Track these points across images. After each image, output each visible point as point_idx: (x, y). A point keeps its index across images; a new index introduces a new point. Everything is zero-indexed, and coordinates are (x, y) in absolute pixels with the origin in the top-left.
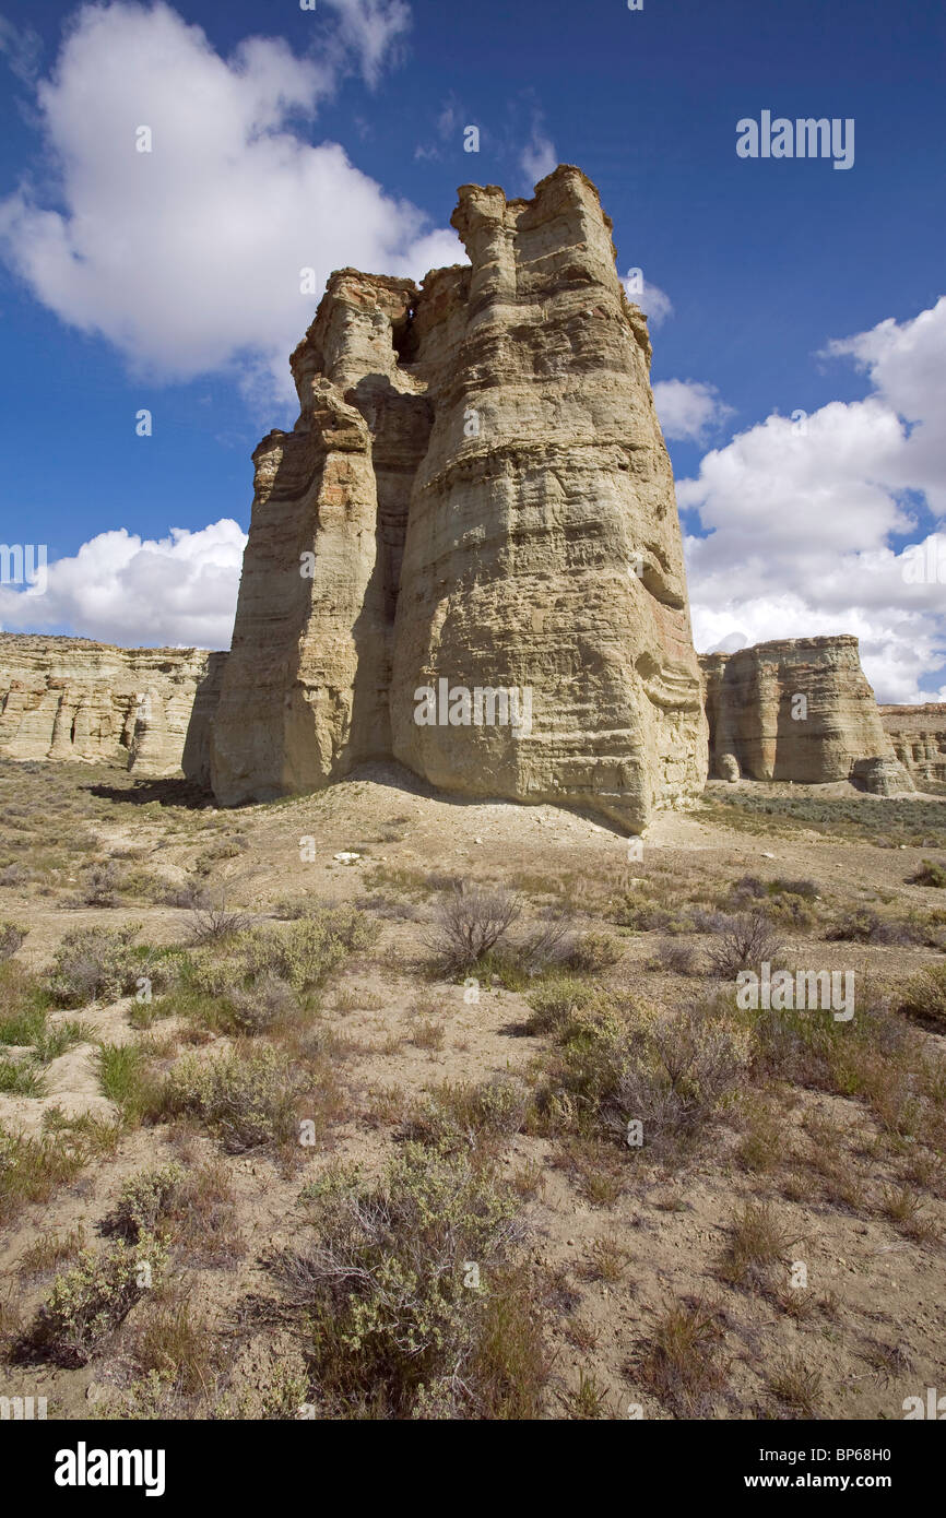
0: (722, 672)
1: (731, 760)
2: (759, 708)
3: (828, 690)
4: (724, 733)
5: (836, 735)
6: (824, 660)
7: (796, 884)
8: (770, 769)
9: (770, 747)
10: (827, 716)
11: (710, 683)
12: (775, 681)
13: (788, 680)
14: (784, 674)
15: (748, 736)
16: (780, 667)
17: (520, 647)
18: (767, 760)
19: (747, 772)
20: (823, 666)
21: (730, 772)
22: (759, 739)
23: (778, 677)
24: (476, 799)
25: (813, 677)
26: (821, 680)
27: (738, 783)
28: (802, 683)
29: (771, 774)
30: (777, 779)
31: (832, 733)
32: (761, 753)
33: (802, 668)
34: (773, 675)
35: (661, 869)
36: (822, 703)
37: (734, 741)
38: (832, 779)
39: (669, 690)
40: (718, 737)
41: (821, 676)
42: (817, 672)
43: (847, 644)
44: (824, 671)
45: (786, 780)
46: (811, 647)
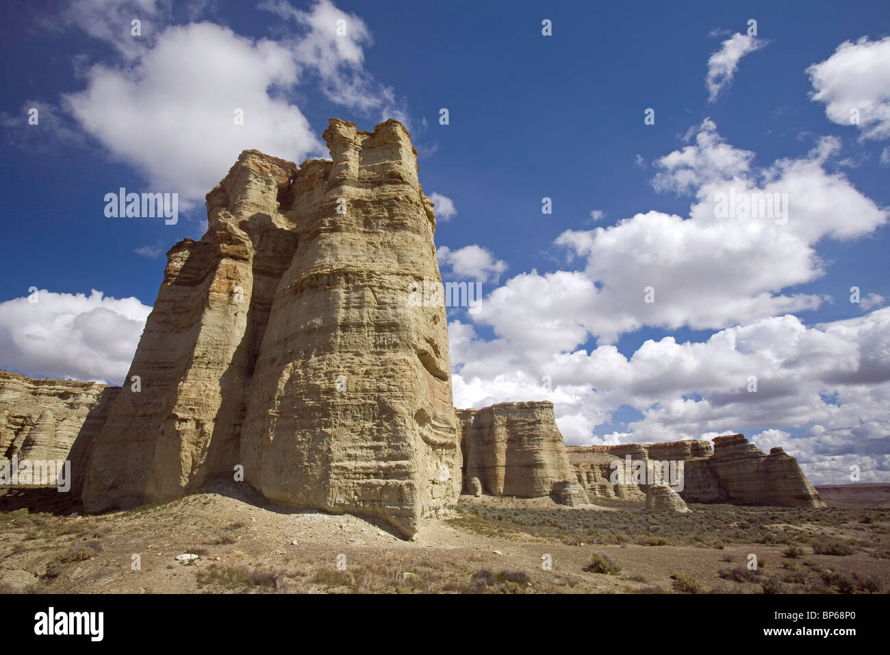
0: (472, 422)
1: (477, 481)
2: (495, 447)
3: (536, 436)
4: (472, 463)
5: (541, 466)
6: (534, 416)
7: (515, 574)
8: (501, 488)
9: (501, 472)
10: (536, 453)
11: (464, 429)
12: (504, 429)
13: (513, 428)
14: (510, 424)
15: (487, 465)
16: (508, 420)
17: (339, 400)
18: (499, 481)
19: (487, 491)
20: (533, 420)
21: (476, 490)
22: (494, 467)
23: (507, 426)
24: (297, 509)
25: (527, 427)
26: (532, 429)
27: (481, 498)
28: (521, 431)
29: (502, 491)
30: (505, 495)
31: (539, 464)
32: (496, 477)
33: (521, 421)
34: (503, 425)
35: (425, 564)
36: (533, 444)
37: (479, 468)
38: (540, 495)
39: (436, 434)
40: (469, 466)
41: (532, 426)
42: (530, 424)
43: (547, 407)
44: (534, 423)
45: (511, 496)
46: (526, 408)
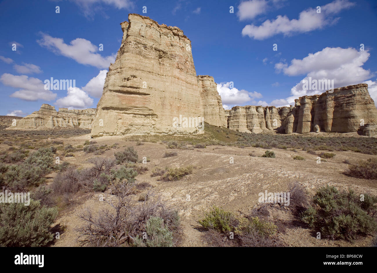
0: (317, 100)
1: (317, 126)
2: (327, 110)
3: (351, 103)
4: (316, 118)
5: (353, 117)
6: (351, 93)
8: (330, 128)
9: (330, 122)
10: (350, 111)
11: (313, 104)
12: (333, 101)
13: (338, 100)
14: (336, 99)
15: (324, 119)
16: (335, 97)
18: (329, 126)
19: (323, 129)
20: (350, 95)
21: (317, 130)
22: (326, 120)
23: (334, 100)
25: (346, 99)
26: (349, 100)
27: (319, 133)
28: (342, 101)
29: (330, 130)
30: (332, 132)
31: (352, 116)
32: (327, 124)
33: (343, 96)
34: (332, 100)
36: (349, 107)
37: (320, 120)
38: (351, 131)
39: (143, 112)
40: (314, 120)
41: (350, 98)
42: (348, 97)
44: (351, 97)
45: (335, 132)
46: (346, 89)
